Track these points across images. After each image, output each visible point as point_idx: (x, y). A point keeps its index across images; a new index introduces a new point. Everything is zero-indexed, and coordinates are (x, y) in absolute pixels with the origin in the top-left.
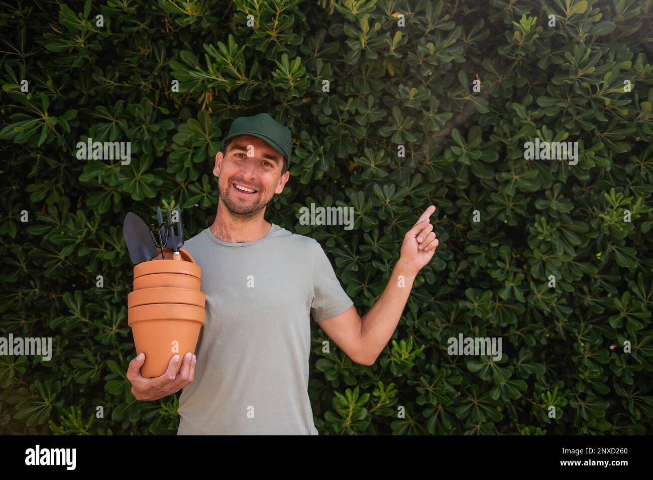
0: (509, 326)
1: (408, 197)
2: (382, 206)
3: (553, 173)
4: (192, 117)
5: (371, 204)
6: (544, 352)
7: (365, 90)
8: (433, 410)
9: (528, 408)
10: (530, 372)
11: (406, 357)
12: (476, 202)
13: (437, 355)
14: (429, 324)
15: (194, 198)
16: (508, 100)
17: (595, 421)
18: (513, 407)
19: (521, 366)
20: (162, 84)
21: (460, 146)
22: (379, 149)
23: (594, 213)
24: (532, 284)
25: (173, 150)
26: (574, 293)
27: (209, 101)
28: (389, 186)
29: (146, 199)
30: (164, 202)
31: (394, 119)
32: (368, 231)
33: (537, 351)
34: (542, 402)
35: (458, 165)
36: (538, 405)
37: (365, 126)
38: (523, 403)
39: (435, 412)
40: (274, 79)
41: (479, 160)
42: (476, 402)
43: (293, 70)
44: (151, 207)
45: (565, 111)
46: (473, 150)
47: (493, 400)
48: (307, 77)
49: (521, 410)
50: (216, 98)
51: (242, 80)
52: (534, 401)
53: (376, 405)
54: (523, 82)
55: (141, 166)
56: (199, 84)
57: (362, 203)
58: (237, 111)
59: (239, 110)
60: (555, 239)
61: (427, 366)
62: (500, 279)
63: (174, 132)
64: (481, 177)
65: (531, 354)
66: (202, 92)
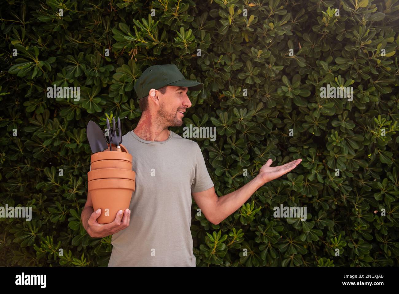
0: (313, 197)
1: (254, 116)
2: (238, 121)
3: (343, 104)
4: (125, 64)
5: (232, 120)
6: (334, 213)
7: (230, 51)
8: (265, 246)
9: (323, 247)
10: (325, 225)
11: (250, 213)
12: (296, 120)
13: (269, 213)
14: (264, 194)
15: (124, 112)
16: (317, 59)
17: (363, 256)
18: (313, 246)
19: (319, 221)
20: (108, 43)
21: (287, 86)
22: (238, 87)
23: (367, 130)
24: (328, 172)
25: (113, 84)
26: (353, 179)
27: (136, 54)
28: (243, 110)
29: (96, 112)
30: (106, 114)
31: (247, 68)
32: (230, 136)
33: (329, 212)
34: (331, 243)
35: (285, 98)
36: (329, 245)
37: (230, 73)
38: (320, 243)
39: (266, 247)
40: (176, 42)
41: (298, 95)
42: (291, 243)
43: (187, 38)
44: (98, 117)
45: (352, 67)
46: (295, 89)
47: (302, 241)
48: (196, 41)
49: (318, 248)
50: (140, 53)
51: (156, 42)
52: (327, 243)
53: (231, 242)
54: (327, 48)
55: (93, 92)
56: (130, 44)
57: (226, 119)
58: (152, 61)
59: (154, 60)
60: (343, 145)
61: (262, 219)
62: (309, 168)
63: (114, 72)
64: (300, 106)
65: (326, 214)
66: (131, 48)
